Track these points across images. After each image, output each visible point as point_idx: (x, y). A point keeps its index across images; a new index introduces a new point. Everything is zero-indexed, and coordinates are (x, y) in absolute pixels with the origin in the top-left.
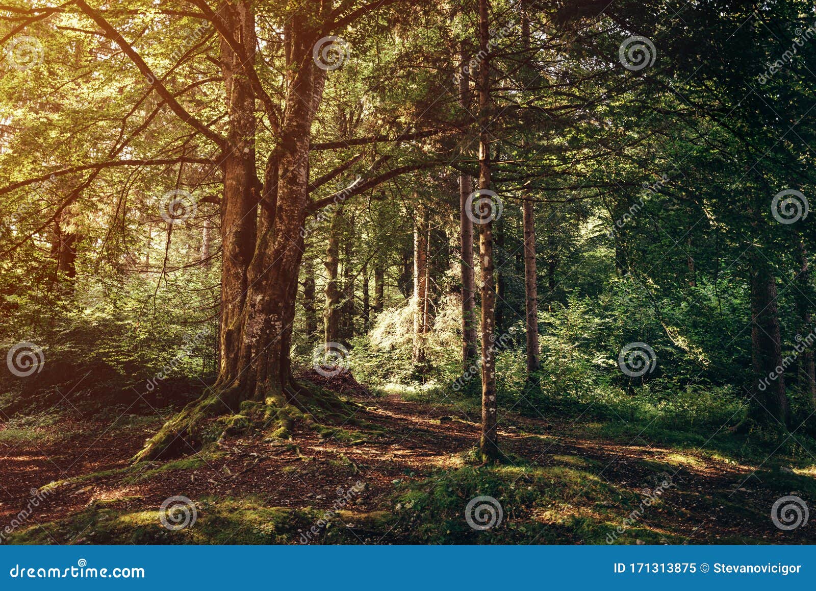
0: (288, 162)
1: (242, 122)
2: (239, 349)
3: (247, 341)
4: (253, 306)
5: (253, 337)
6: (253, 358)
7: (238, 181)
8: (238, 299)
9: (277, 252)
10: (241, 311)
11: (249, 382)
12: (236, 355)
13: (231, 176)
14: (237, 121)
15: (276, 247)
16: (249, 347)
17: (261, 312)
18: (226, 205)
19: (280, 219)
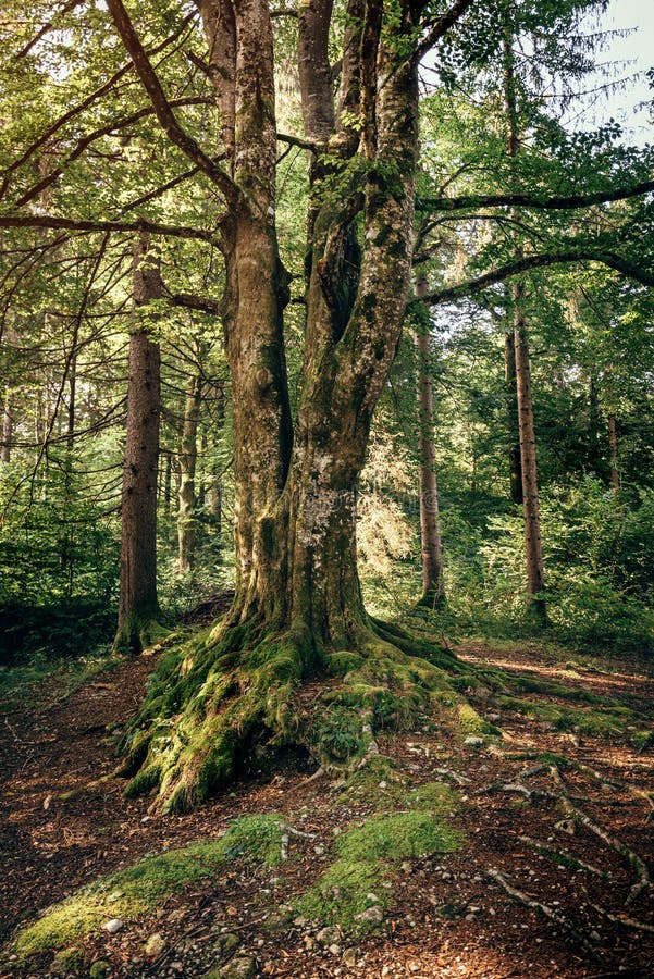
0: (391, 214)
1: (262, 162)
2: (289, 554)
3: (306, 540)
4: (315, 475)
5: (314, 532)
6: (317, 570)
7: (261, 261)
8: (274, 465)
9: (360, 378)
10: (281, 486)
11: (315, 615)
12: (284, 566)
13: (246, 250)
14: (253, 160)
15: (357, 370)
16: (310, 550)
17: (330, 486)
18: (237, 301)
19: (368, 320)
